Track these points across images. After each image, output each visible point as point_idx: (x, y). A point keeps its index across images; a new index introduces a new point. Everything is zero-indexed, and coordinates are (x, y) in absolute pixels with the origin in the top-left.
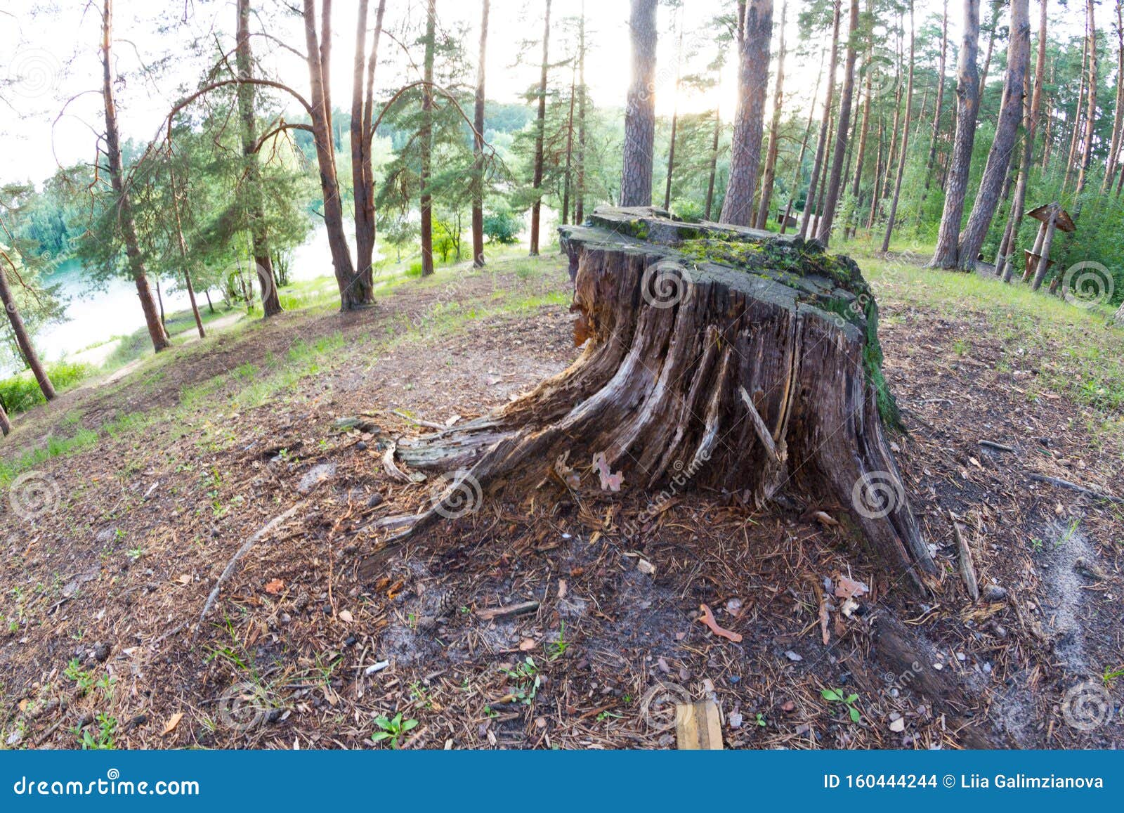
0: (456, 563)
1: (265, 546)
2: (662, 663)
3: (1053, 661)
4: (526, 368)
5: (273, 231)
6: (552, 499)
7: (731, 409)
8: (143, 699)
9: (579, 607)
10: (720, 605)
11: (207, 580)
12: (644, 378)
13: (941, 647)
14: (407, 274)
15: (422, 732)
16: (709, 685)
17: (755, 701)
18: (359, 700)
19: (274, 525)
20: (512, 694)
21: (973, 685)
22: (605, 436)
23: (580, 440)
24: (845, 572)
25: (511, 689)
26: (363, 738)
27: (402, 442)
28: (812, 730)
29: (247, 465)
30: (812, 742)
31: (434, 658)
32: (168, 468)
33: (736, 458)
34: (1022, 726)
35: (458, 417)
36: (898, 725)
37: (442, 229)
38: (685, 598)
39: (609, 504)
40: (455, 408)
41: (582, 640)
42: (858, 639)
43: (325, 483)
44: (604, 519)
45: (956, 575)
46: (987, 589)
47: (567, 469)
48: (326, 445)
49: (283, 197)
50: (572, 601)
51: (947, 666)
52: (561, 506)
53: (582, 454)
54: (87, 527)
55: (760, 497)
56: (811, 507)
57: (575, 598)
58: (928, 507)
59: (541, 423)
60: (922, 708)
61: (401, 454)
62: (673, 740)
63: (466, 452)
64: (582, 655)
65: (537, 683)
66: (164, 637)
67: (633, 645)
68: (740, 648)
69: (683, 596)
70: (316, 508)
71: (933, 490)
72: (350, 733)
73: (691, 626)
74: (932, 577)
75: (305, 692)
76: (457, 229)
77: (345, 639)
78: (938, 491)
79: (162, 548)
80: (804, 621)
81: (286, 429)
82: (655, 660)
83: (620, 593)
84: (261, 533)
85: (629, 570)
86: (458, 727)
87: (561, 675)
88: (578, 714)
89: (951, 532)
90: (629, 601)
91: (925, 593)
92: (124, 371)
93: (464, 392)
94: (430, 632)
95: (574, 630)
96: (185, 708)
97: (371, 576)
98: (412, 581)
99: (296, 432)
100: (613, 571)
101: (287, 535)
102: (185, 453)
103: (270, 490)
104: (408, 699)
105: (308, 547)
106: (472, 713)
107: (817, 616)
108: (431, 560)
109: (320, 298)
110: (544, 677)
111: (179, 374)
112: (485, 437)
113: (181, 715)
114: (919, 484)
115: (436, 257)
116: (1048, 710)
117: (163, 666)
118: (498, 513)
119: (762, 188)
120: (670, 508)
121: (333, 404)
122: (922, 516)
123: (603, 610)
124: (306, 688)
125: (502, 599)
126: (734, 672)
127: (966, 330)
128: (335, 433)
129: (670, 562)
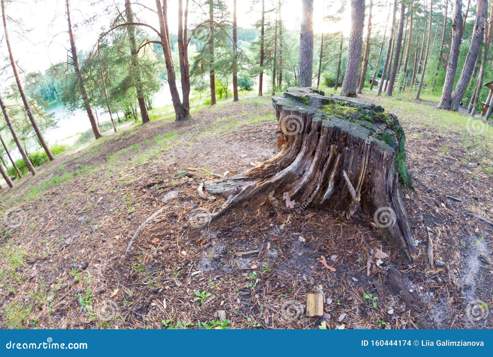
0: (228, 234)
1: (151, 225)
2: (304, 277)
3: (460, 296)
4: (257, 150)
5: (145, 87)
6: (267, 210)
7: (340, 178)
8: (103, 284)
9: (275, 253)
10: (329, 256)
11: (127, 238)
12: (305, 164)
13: (414, 283)
14: (204, 104)
15: (213, 298)
16: (321, 287)
17: (337, 295)
18: (189, 285)
19: (153, 216)
20: (247, 285)
21: (424, 300)
22: (289, 185)
23: (279, 187)
24: (379, 248)
25: (247, 283)
26: (190, 299)
27: (205, 182)
28: (358, 309)
29: (140, 190)
30: (357, 313)
31: (218, 270)
32: (106, 191)
33: (340, 198)
34: (441, 320)
35: (228, 172)
36: (391, 312)
37: (220, 84)
38: (315, 253)
39: (289, 213)
40: (227, 168)
41: (275, 266)
42: (381, 275)
43: (174, 199)
44: (287, 219)
45: (425, 254)
46: (437, 262)
47: (273, 199)
48: (174, 183)
49: (149, 72)
50: (272, 251)
51: (415, 291)
52: (270, 213)
53: (279, 192)
54: (74, 215)
55: (348, 214)
56: (369, 220)
57: (273, 249)
58: (418, 224)
59: (263, 178)
60: (402, 306)
61: (205, 188)
62: (305, 306)
63: (233, 188)
64: (274, 272)
65: (257, 281)
66: (110, 260)
67: (294, 269)
68: (335, 274)
69: (315, 252)
70: (171, 209)
71: (422, 217)
72: (185, 297)
73: (317, 264)
74: (415, 254)
75: (168, 282)
76: (226, 84)
77: (184, 262)
78: (424, 217)
79: (107, 224)
80: (361, 266)
81: (156, 175)
82: (302, 276)
83: (291, 249)
84: (148, 219)
85: (295, 240)
86: (226, 296)
87: (266, 279)
88: (271, 294)
89: (426, 236)
90: (294, 252)
91: (410, 260)
92: (83, 147)
93: (231, 161)
94: (216, 260)
95: (272, 262)
96: (120, 287)
97: (194, 237)
98: (210, 240)
99: (160, 176)
100: (289, 240)
101: (159, 220)
102: (113, 184)
103: (151, 202)
104: (208, 285)
105: (168, 225)
106: (232, 291)
107: (366, 264)
108: (218, 232)
109: (166, 115)
110: (260, 279)
111: (106, 149)
112: (240, 183)
113: (118, 290)
114: (416, 214)
115: (217, 96)
116: (454, 315)
117: (110, 271)
118: (245, 215)
119: (363, 67)
120: (313, 216)
121: (175, 164)
122: (415, 228)
123: (284, 255)
124: (168, 280)
125: (245, 248)
126: (331, 283)
127: (450, 141)
128: (177, 177)
129: (311, 238)
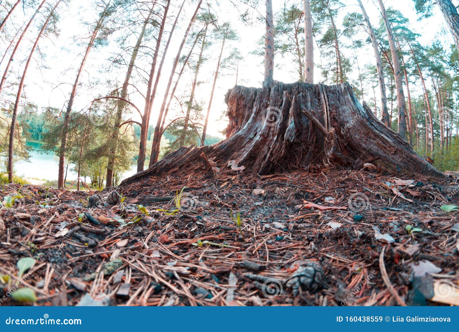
5: (117, 160)
12: (257, 126)
22: (236, 154)
23: (222, 154)
39: (235, 175)
52: (206, 176)
55: (326, 161)
69: (288, 199)
120: (273, 177)
129: (275, 189)
